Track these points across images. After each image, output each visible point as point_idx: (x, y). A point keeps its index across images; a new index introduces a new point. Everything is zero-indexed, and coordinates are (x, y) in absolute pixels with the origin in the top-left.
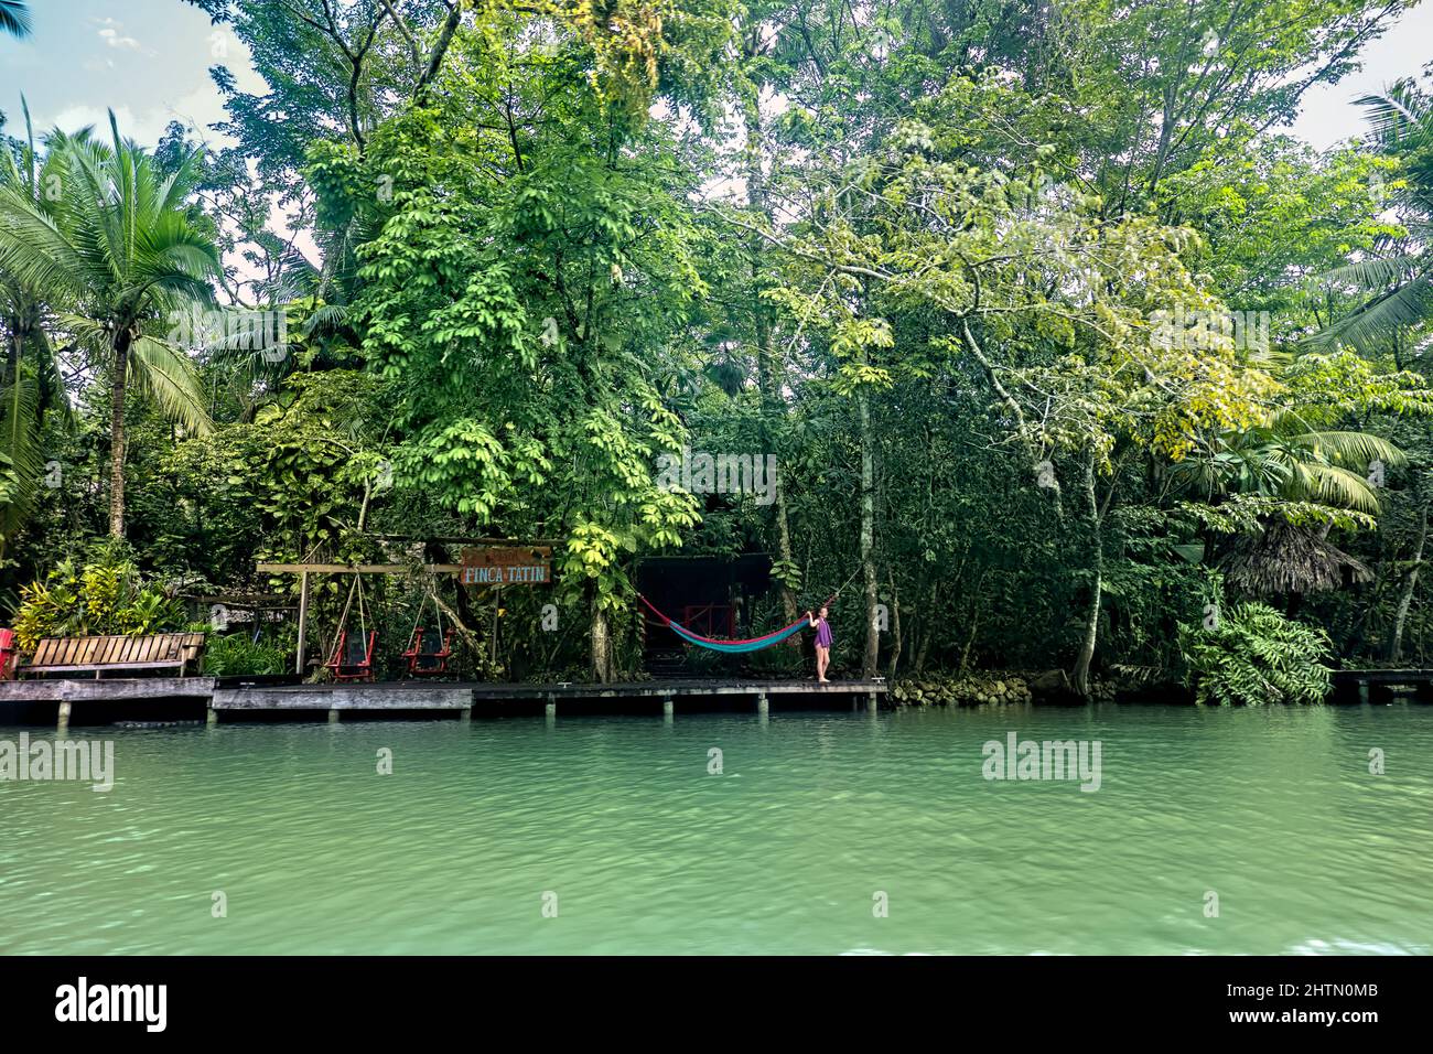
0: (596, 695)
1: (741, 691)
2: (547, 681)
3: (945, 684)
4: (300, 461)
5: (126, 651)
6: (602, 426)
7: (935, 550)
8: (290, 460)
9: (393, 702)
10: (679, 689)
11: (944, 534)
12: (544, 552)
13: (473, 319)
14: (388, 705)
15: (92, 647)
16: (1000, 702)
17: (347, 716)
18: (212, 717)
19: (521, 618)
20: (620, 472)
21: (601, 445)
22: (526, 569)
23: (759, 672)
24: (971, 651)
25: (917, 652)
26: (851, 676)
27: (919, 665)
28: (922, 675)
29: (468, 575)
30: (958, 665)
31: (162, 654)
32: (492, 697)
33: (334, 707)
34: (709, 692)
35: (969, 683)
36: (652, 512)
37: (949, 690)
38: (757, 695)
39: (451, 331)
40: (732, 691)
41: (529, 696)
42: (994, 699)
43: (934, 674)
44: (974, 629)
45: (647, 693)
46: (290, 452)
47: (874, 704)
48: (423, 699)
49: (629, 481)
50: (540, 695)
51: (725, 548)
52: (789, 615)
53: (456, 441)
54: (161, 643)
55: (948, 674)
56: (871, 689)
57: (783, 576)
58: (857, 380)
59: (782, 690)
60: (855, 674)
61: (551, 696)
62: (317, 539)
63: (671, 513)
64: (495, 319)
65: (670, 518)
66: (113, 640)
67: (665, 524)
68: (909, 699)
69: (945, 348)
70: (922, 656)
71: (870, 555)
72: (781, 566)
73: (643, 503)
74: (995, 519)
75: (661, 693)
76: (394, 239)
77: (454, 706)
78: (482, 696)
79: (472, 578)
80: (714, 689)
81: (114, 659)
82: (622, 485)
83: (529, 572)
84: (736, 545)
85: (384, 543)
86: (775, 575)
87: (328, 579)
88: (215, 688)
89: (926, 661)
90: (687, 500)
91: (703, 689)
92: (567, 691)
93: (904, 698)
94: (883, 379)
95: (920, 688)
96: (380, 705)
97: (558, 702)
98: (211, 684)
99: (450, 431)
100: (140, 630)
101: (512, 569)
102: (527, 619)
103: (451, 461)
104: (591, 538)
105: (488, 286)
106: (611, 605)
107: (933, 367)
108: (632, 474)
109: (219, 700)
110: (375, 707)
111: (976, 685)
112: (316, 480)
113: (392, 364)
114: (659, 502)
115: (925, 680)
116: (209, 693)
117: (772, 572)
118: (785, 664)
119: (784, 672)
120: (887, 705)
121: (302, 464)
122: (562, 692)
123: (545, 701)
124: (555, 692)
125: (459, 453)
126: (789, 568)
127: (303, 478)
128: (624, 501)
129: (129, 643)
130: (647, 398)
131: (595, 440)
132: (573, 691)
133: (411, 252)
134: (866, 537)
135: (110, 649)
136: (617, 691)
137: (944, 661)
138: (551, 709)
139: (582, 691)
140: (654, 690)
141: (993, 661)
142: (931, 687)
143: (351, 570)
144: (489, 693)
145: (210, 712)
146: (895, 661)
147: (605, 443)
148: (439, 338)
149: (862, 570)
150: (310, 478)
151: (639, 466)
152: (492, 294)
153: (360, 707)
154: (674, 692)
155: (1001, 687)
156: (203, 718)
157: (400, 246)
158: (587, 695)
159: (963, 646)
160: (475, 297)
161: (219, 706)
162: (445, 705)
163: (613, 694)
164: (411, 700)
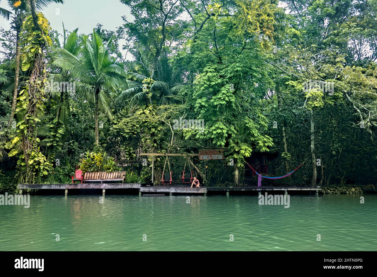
0: (240, 190)
1: (280, 190)
2: (220, 186)
3: (336, 188)
4: (148, 125)
5: (107, 176)
6: (248, 121)
7: (335, 151)
8: (146, 124)
9: (186, 191)
10: (263, 189)
11: (338, 146)
12: (222, 151)
13: (224, 99)
14: (185, 192)
15: (98, 175)
16: (353, 194)
17: (175, 194)
18: (140, 194)
19: (212, 169)
20: (253, 133)
21: (249, 126)
22: (217, 155)
23: (279, 185)
24: (344, 179)
25: (327, 179)
26: (307, 186)
27: (328, 183)
28: (329, 186)
29: (201, 157)
30: (340, 183)
31: (116, 177)
32: (212, 190)
33: (171, 192)
34: (271, 190)
35: (344, 188)
36: (261, 143)
37: (338, 190)
38: (284, 191)
39: (218, 102)
40: (277, 189)
41: (222, 190)
42: (351, 193)
43: (333, 185)
44: (345, 172)
45: (254, 190)
46: (146, 122)
47: (318, 194)
48: (194, 190)
49: (255, 135)
50: (225, 190)
51: (273, 150)
52: (287, 168)
53: (218, 128)
54: (115, 174)
55: (337, 186)
56: (317, 189)
57: (285, 157)
58: (313, 106)
59: (291, 189)
60: (308, 185)
61: (228, 190)
62: (153, 146)
63: (266, 143)
64: (229, 99)
65: (266, 144)
66: (103, 173)
67: (264, 146)
68: (326, 192)
69: (338, 96)
70: (329, 180)
71: (314, 152)
72: (285, 154)
73: (258, 140)
74: (352, 142)
75: (258, 190)
76: (204, 80)
77: (202, 192)
78: (209, 190)
79: (202, 158)
80: (272, 189)
81: (104, 178)
82: (253, 136)
83: (218, 156)
84: (275, 149)
85: (178, 149)
86: (283, 156)
87: (157, 157)
88: (141, 186)
89: (330, 181)
90: (269, 139)
91: (269, 189)
92: (232, 189)
93: (324, 192)
94: (321, 105)
95: (329, 189)
96: (183, 192)
97: (230, 192)
98: (140, 185)
99: (216, 125)
100: (110, 170)
101: (213, 156)
102: (214, 169)
103: (217, 133)
104: (246, 150)
105: (227, 91)
106: (241, 165)
107: (335, 101)
108: (255, 133)
109: (142, 189)
110: (182, 192)
111: (346, 189)
112: (153, 130)
113: (203, 110)
114: (262, 140)
115: (330, 187)
116: (139, 187)
117: (282, 155)
118: (287, 182)
119: (287, 185)
120: (321, 193)
121: (149, 125)
122: (231, 189)
123: (226, 191)
124: (229, 189)
125: (219, 131)
126: (287, 154)
127: (150, 129)
128: (253, 140)
129: (107, 174)
130: (258, 113)
131: (247, 125)
132: (234, 189)
133: (208, 83)
134: (312, 146)
135: (103, 175)
136: (246, 189)
137: (335, 182)
138: (228, 193)
139: (236, 189)
140: (256, 189)
141: (350, 182)
142: (332, 189)
143: (165, 155)
144: (211, 189)
145: (140, 192)
146: (322, 182)
147: (250, 126)
148: (215, 103)
149: (312, 155)
150: (151, 129)
151: (257, 131)
152: (228, 93)
153: (178, 192)
154: (261, 189)
155: (353, 190)
156: (138, 194)
157: (205, 82)
158: (237, 190)
159: (341, 177)
160: (224, 94)
161: (142, 191)
162: (200, 192)
163: (245, 190)
164: (191, 190)
